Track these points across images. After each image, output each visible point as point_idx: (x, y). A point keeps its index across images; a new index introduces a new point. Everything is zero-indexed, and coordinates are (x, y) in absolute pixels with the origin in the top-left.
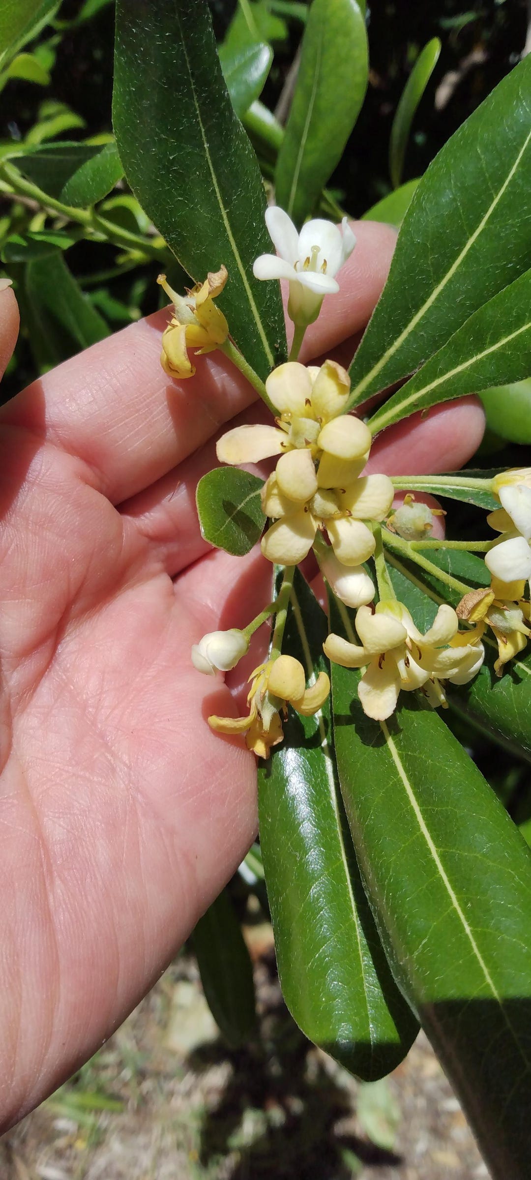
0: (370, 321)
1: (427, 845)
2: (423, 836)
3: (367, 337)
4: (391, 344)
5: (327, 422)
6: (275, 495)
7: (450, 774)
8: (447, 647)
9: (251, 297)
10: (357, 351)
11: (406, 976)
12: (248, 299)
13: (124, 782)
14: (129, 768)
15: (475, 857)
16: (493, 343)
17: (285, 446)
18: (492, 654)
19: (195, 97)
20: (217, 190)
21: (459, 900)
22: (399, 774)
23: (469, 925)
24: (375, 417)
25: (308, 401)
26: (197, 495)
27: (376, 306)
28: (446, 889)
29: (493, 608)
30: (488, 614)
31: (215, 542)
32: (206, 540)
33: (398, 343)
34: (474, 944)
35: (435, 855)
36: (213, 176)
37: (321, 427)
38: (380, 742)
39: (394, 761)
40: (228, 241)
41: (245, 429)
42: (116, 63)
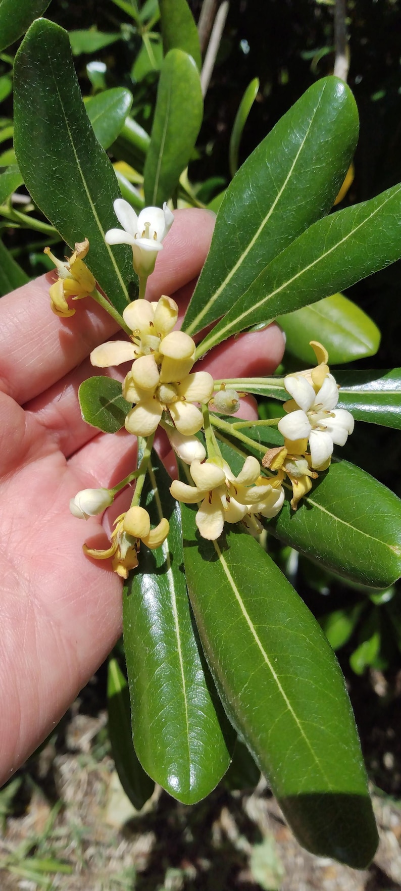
0: (199, 277)
1: (248, 624)
2: (244, 618)
3: (198, 287)
4: (214, 292)
5: (165, 336)
6: (132, 387)
7: (262, 575)
8: (254, 485)
9: (114, 262)
10: (192, 297)
11: (234, 710)
12: (112, 263)
13: (25, 592)
14: (29, 581)
15: (280, 628)
16: (278, 287)
17: (137, 354)
18: (289, 494)
19: (69, 129)
20: (87, 190)
21: (269, 657)
22: (228, 579)
23: (276, 673)
24: (204, 341)
25: (151, 323)
26: (79, 392)
27: (203, 267)
28: (260, 651)
29: (287, 460)
30: (284, 465)
31: (92, 423)
32: (86, 421)
33: (219, 291)
34: (279, 685)
35: (253, 630)
36: (84, 181)
37: (161, 340)
38: (215, 558)
39: (224, 571)
40: (97, 225)
41: (109, 344)
42: (15, 108)
